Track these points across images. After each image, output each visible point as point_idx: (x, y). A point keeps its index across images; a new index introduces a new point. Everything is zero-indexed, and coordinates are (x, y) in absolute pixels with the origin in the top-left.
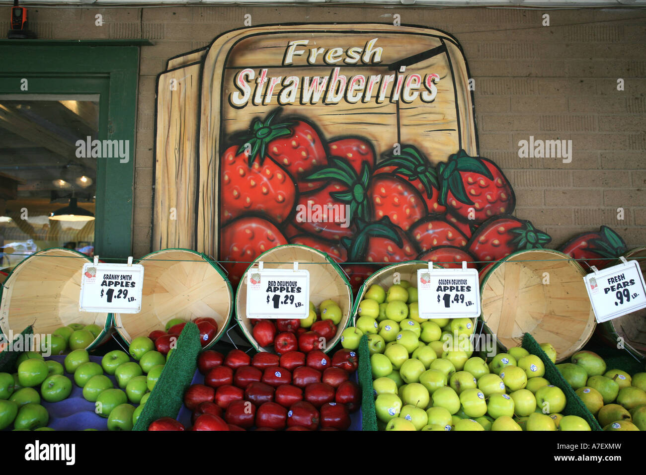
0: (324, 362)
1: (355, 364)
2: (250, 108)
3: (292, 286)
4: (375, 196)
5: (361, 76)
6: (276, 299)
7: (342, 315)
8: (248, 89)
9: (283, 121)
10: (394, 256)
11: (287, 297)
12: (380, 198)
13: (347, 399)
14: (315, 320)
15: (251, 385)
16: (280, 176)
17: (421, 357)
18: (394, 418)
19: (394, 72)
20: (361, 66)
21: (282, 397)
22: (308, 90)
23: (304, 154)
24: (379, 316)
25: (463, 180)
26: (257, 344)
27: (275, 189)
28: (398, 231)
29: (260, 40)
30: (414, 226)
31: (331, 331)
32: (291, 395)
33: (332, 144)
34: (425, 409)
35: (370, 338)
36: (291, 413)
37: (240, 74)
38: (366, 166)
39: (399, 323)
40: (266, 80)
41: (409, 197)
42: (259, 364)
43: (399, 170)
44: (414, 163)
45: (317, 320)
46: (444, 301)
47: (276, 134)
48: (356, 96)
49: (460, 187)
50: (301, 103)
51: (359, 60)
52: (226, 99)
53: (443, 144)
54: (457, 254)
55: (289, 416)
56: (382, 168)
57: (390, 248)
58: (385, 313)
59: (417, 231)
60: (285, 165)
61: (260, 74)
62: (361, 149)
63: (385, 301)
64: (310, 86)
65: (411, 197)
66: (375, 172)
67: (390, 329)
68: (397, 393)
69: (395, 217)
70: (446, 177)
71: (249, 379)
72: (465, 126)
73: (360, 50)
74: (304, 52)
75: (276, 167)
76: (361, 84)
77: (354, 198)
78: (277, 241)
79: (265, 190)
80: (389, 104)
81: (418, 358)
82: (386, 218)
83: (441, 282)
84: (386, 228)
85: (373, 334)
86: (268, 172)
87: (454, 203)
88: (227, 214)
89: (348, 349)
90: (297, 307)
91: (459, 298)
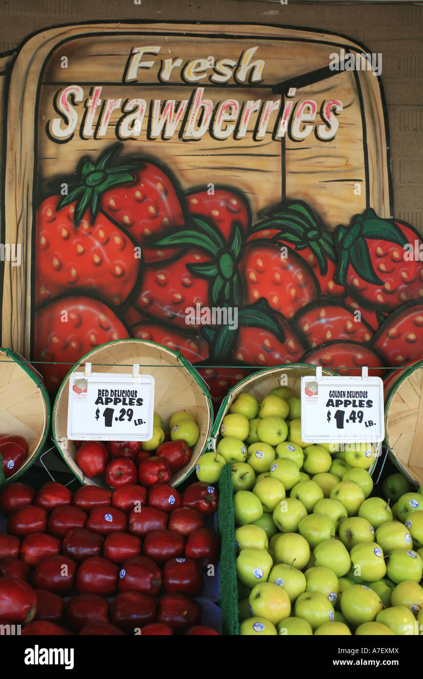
0: (171, 500)
1: (214, 503)
2: (77, 142)
3: (131, 397)
4: (249, 270)
5: (234, 101)
6: (109, 414)
7: (200, 434)
8: (74, 116)
9: (123, 163)
10: (273, 353)
11: (123, 411)
12: (255, 274)
13: (200, 553)
14: (162, 440)
15: (71, 533)
16: (118, 240)
17: (301, 496)
18: (261, 582)
19: (280, 96)
20: (234, 86)
21: (113, 549)
22: (159, 119)
23: (152, 209)
24: (249, 436)
25: (370, 251)
26: (82, 473)
27: (111, 257)
28: (277, 318)
29: (92, 43)
30: (301, 312)
31: (183, 456)
32: (125, 547)
33: (191, 196)
34: (304, 570)
35: (235, 468)
36: (123, 572)
37: (63, 93)
38: (237, 229)
39: (275, 447)
40: (99, 102)
41: (295, 272)
42: (83, 503)
43: (283, 235)
44: (303, 226)
45: (164, 441)
46: (336, 419)
47: (113, 182)
48: (225, 130)
49: (365, 260)
50: (149, 138)
51: (231, 78)
52: (42, 129)
53: (345, 200)
54: (357, 352)
55: (122, 577)
56: (260, 232)
57: (267, 343)
58: (257, 433)
59: (305, 319)
60: (125, 224)
61: (91, 94)
62: (231, 204)
63: (257, 416)
64: (161, 113)
65: (297, 273)
66: (249, 238)
67: (262, 456)
68: (267, 546)
69: (275, 300)
70: (346, 246)
71: (70, 525)
72: (376, 175)
73: (233, 63)
74: (154, 65)
75: (112, 226)
76: (233, 113)
77: (220, 273)
78: (113, 329)
79: (97, 259)
80: (271, 143)
81: (298, 498)
82: (263, 300)
83: (332, 394)
84: (262, 314)
85: (240, 462)
86: (102, 234)
87: (356, 282)
88: (43, 291)
89: (205, 483)
90: (136, 425)
91: (356, 416)
